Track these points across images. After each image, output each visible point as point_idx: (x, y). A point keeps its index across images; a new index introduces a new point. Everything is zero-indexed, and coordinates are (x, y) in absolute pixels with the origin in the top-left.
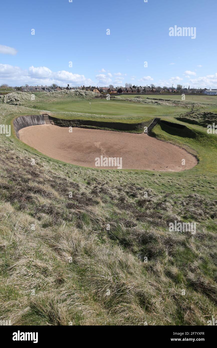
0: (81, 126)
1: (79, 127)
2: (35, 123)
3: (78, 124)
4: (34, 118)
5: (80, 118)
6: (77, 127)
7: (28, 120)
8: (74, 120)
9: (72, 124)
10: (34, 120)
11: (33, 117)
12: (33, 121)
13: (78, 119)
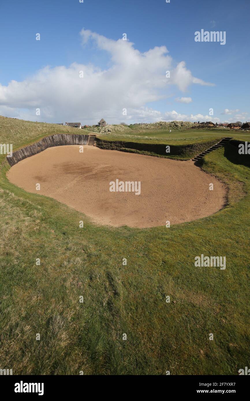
0: (121, 149)
1: (118, 150)
2: (76, 143)
3: (118, 146)
4: (76, 137)
5: (123, 140)
6: (117, 149)
7: (68, 138)
8: (116, 142)
9: (112, 146)
10: (76, 139)
11: (74, 137)
12: (73, 141)
13: (120, 140)
